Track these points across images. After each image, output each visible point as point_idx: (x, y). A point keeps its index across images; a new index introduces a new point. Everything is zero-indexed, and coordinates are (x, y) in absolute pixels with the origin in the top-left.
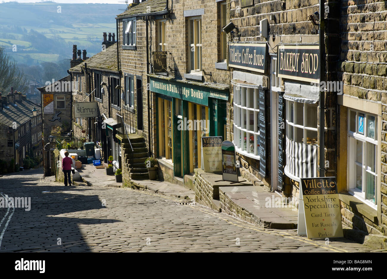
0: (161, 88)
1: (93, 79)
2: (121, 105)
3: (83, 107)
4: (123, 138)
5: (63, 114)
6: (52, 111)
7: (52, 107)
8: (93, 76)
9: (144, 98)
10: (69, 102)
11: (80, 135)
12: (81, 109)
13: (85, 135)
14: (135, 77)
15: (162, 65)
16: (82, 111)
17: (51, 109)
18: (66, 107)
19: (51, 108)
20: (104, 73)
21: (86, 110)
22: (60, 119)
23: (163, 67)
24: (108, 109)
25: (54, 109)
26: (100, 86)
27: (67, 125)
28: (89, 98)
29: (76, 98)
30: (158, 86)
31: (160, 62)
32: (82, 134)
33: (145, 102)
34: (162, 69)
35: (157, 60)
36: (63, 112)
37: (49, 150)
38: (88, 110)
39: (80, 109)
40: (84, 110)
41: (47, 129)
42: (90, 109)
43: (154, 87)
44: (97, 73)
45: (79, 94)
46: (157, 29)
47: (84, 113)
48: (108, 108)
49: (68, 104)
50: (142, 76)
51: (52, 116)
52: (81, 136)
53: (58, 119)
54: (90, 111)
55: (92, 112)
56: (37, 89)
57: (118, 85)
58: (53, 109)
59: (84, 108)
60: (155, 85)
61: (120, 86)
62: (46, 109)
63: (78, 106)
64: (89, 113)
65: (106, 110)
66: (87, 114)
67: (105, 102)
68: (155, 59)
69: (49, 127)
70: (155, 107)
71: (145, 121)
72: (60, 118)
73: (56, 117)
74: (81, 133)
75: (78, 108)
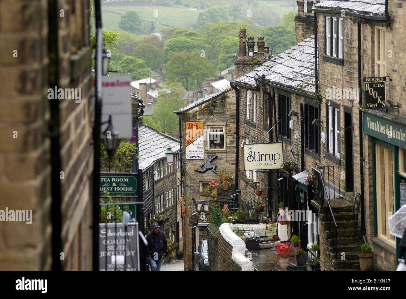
0: (378, 131)
1: (276, 102)
2: (322, 150)
3: (259, 152)
4: (322, 206)
5: (222, 159)
6: (201, 154)
7: (200, 146)
8: (276, 99)
9: (355, 143)
10: (231, 137)
11: (253, 199)
12: (255, 155)
13: (261, 199)
14: (342, 108)
15: (378, 97)
16: (257, 158)
17: (199, 150)
18: (226, 146)
19: (198, 148)
20: (295, 95)
21: (263, 157)
22: (215, 169)
23: (379, 100)
24: (300, 156)
25: (205, 151)
26: (288, 117)
27: (229, 181)
28: (268, 135)
29: (245, 133)
30: (375, 126)
31: (375, 93)
32: (257, 197)
33: (356, 148)
34: (378, 103)
35: (371, 90)
36: (220, 156)
37: (197, 225)
38: (267, 157)
39: (253, 155)
40: (260, 157)
41: (192, 187)
42: (271, 156)
43: (368, 127)
44: (283, 93)
45: (251, 127)
46: (373, 39)
47: (261, 162)
48: (300, 154)
49: (230, 141)
50: (352, 107)
51: (200, 163)
52: (255, 202)
53: (212, 168)
54: (271, 159)
55: (274, 161)
56: (174, 113)
57: (317, 118)
58: (203, 150)
59: (260, 154)
60: (371, 125)
61: (320, 120)
62: (190, 150)
63: (251, 150)
64: (268, 161)
65: (296, 157)
66: (265, 164)
67: (295, 143)
68: (368, 88)
69: (196, 182)
70: (371, 158)
71: (356, 180)
72: (216, 167)
73: (208, 165)
74: (254, 195)
75: (250, 153)
